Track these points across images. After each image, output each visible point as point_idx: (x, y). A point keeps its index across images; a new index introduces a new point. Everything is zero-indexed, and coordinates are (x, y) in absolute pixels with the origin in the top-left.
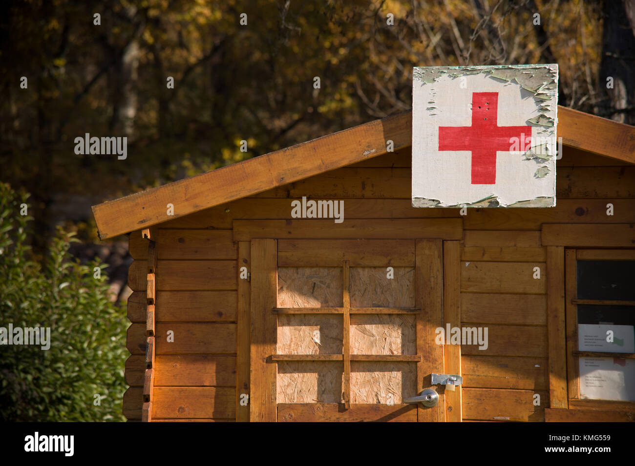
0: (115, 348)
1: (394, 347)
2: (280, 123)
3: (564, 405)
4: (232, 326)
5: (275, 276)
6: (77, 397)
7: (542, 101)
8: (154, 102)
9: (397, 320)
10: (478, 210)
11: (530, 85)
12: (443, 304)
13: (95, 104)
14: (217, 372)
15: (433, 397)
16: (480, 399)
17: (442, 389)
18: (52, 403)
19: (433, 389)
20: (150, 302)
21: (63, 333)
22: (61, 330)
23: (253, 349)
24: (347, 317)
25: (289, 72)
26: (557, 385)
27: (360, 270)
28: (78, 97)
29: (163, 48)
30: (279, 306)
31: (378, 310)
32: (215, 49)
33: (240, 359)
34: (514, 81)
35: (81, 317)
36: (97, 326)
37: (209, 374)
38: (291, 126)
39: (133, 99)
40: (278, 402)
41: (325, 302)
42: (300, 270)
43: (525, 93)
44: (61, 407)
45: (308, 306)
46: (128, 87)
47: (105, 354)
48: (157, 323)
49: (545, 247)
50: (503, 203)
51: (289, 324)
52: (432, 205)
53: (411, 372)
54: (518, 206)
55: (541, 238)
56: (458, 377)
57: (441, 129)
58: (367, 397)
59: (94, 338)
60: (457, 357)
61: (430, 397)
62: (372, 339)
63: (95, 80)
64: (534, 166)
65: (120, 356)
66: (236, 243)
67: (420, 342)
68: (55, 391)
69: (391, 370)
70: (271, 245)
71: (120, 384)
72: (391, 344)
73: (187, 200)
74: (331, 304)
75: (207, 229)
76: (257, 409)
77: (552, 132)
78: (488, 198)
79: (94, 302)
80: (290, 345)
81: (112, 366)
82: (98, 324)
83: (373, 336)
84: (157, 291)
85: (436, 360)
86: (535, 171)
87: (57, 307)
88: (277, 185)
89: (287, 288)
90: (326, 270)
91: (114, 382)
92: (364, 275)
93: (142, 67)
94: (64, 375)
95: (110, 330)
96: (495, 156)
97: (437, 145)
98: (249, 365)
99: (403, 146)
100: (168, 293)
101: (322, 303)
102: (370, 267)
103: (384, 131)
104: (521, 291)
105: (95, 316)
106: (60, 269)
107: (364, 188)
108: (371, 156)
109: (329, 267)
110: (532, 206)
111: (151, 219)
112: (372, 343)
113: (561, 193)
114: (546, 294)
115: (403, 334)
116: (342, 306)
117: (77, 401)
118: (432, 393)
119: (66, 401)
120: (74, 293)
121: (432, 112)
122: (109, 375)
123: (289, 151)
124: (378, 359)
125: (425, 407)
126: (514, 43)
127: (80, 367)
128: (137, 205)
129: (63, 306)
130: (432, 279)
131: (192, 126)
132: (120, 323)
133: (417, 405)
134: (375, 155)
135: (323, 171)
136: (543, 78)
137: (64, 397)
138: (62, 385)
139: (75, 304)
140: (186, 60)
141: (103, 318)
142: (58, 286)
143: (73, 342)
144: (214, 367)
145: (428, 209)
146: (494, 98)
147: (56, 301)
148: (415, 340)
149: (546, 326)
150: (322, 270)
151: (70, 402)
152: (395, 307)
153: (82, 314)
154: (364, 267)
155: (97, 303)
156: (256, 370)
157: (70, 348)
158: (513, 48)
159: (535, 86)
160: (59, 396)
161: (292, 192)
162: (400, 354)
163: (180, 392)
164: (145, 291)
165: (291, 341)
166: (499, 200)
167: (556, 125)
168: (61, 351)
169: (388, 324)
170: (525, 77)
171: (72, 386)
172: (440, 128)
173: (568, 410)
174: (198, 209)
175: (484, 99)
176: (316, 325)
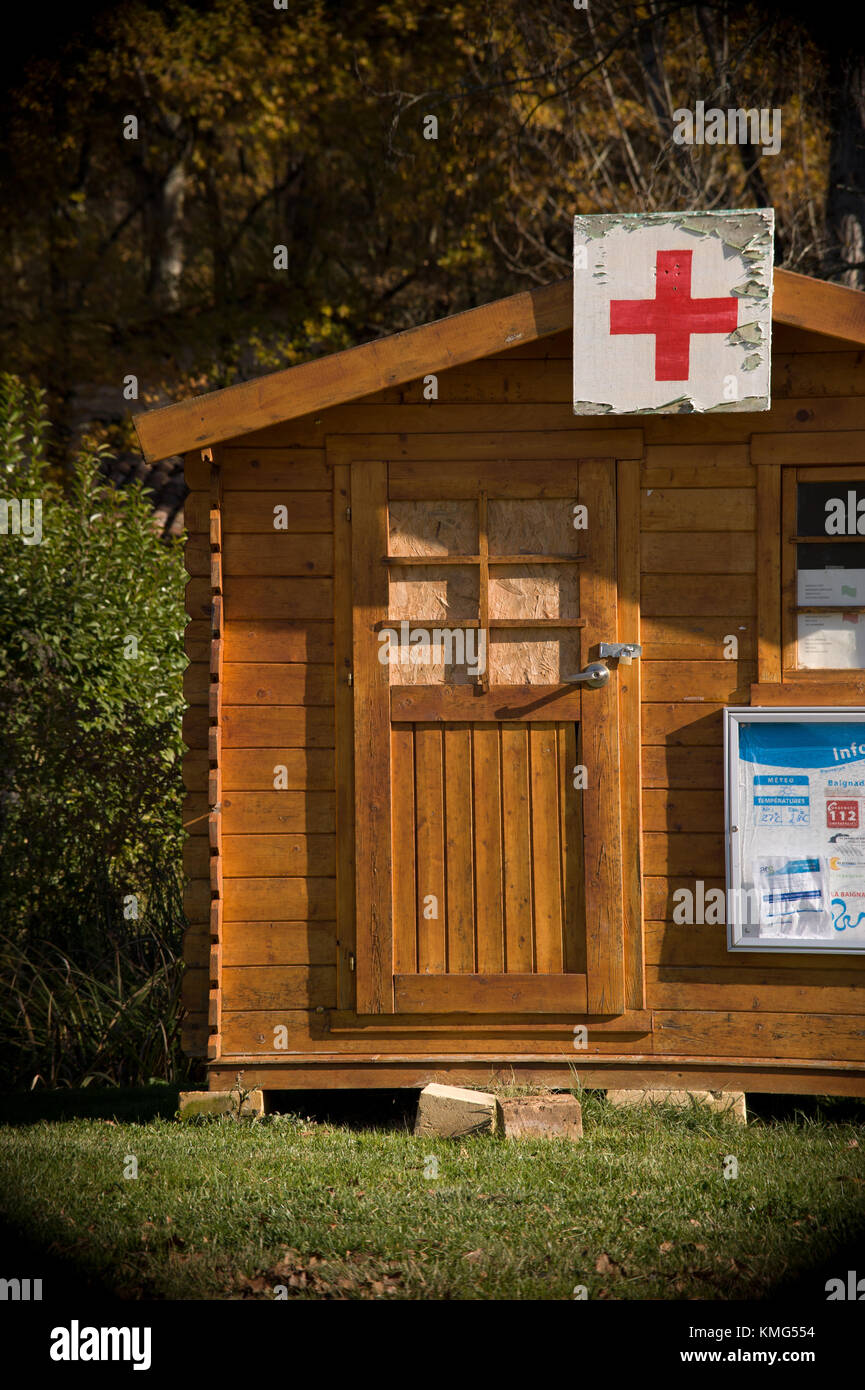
0: (166, 603)
1: (549, 608)
2: (383, 282)
3: (776, 679)
4: (327, 582)
5: (385, 515)
6: (119, 667)
7: (752, 262)
8: (208, 252)
9: (554, 572)
10: (664, 417)
11: (735, 239)
12: (617, 549)
13: (126, 256)
14: (309, 644)
15: (602, 673)
16: (664, 675)
17: (613, 662)
18: (87, 673)
19: (602, 663)
20: (215, 549)
21: (97, 582)
22: (93, 577)
23: (357, 613)
24: (484, 569)
25: (396, 208)
26: (768, 654)
27: (502, 504)
28: (103, 247)
29: (219, 175)
30: (391, 554)
31: (526, 558)
32: (291, 176)
33: (339, 627)
34: (714, 234)
35: (119, 561)
36: (140, 573)
37: (297, 646)
38: (400, 287)
39: (178, 249)
40: (391, 684)
41: (454, 548)
42: (419, 504)
43: (729, 251)
44: (99, 679)
45: (430, 554)
46: (171, 232)
47: (154, 611)
48: (224, 577)
49: (755, 467)
50: (699, 406)
51: (404, 579)
52: (601, 411)
53: (572, 641)
54: (720, 410)
55: (749, 453)
56: (635, 646)
57: (614, 303)
58: (513, 675)
59: (138, 589)
60: (635, 620)
61: (597, 675)
62: (519, 597)
63: (125, 222)
64: (741, 354)
65: (174, 613)
66: (330, 467)
67: (585, 601)
68: (90, 659)
69: (545, 640)
70: (378, 471)
71: (175, 651)
72: (544, 605)
73: (261, 408)
74: (462, 551)
75: (290, 447)
76: (364, 693)
77: (765, 306)
78: (679, 401)
79: (135, 540)
80: (407, 608)
81: (164, 627)
82: (142, 569)
83: (521, 593)
84: (224, 534)
85: (606, 625)
86: (742, 361)
87: (87, 547)
88: (386, 386)
89: (402, 530)
90: (455, 504)
91: (168, 647)
92: (507, 509)
93: (189, 202)
94: (101, 638)
95: (159, 578)
96: (687, 341)
97: (608, 327)
98: (351, 634)
99: (559, 330)
100: (239, 537)
101: (449, 550)
102: (517, 499)
103: (535, 307)
104: (723, 527)
105: (138, 559)
106: (90, 495)
107: (506, 388)
108: (515, 344)
109: (459, 500)
110: (738, 410)
111: (213, 434)
112: (519, 603)
113: (778, 390)
114: (756, 531)
115: (561, 590)
116: (477, 553)
117: (119, 672)
118: (602, 669)
119: (105, 672)
120: (109, 527)
121: (600, 280)
122: (159, 639)
123: (402, 338)
124: (527, 625)
125: (591, 688)
126: (710, 166)
127: (121, 627)
128: (194, 414)
129: (96, 545)
130: (601, 515)
131: (261, 287)
132: (171, 569)
133: (580, 685)
134: (522, 342)
135: (450, 365)
136: (753, 229)
137: (102, 666)
138: (98, 651)
139: (111, 543)
140: (251, 190)
141: (149, 561)
142: (89, 516)
143: (110, 593)
144: (304, 638)
145: (595, 416)
146: (686, 258)
147: (86, 538)
148: (579, 598)
149: (756, 574)
150: (448, 503)
151: (110, 673)
152: (550, 554)
153: (119, 556)
154: (507, 500)
155: (140, 541)
156: (361, 641)
157: (107, 601)
158: (708, 173)
159: (743, 240)
160: (96, 665)
161: (407, 395)
162: (557, 618)
163: (259, 670)
164: (208, 534)
165: (409, 602)
166: (692, 403)
167: (770, 295)
168: (96, 607)
169: (541, 577)
170: (729, 227)
171: (113, 653)
172: (612, 302)
173: (781, 684)
174: (277, 421)
175: (673, 259)
176: (442, 580)
